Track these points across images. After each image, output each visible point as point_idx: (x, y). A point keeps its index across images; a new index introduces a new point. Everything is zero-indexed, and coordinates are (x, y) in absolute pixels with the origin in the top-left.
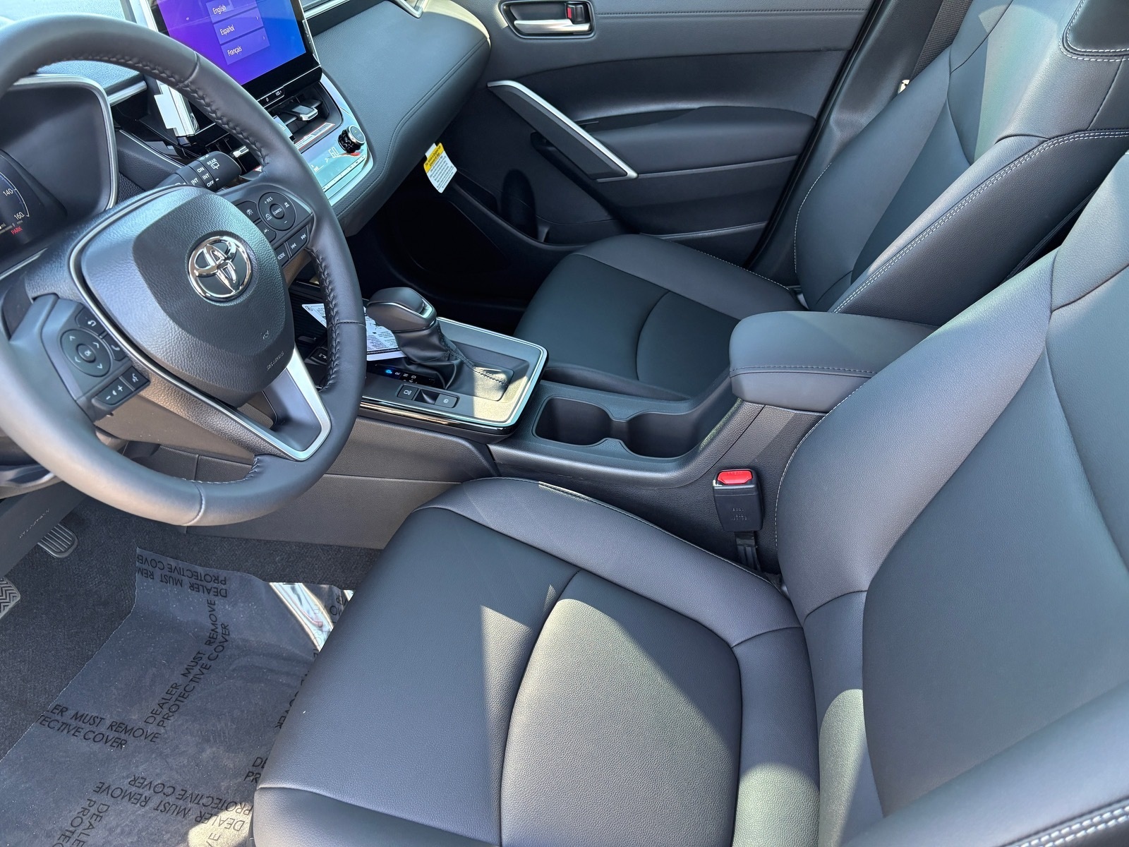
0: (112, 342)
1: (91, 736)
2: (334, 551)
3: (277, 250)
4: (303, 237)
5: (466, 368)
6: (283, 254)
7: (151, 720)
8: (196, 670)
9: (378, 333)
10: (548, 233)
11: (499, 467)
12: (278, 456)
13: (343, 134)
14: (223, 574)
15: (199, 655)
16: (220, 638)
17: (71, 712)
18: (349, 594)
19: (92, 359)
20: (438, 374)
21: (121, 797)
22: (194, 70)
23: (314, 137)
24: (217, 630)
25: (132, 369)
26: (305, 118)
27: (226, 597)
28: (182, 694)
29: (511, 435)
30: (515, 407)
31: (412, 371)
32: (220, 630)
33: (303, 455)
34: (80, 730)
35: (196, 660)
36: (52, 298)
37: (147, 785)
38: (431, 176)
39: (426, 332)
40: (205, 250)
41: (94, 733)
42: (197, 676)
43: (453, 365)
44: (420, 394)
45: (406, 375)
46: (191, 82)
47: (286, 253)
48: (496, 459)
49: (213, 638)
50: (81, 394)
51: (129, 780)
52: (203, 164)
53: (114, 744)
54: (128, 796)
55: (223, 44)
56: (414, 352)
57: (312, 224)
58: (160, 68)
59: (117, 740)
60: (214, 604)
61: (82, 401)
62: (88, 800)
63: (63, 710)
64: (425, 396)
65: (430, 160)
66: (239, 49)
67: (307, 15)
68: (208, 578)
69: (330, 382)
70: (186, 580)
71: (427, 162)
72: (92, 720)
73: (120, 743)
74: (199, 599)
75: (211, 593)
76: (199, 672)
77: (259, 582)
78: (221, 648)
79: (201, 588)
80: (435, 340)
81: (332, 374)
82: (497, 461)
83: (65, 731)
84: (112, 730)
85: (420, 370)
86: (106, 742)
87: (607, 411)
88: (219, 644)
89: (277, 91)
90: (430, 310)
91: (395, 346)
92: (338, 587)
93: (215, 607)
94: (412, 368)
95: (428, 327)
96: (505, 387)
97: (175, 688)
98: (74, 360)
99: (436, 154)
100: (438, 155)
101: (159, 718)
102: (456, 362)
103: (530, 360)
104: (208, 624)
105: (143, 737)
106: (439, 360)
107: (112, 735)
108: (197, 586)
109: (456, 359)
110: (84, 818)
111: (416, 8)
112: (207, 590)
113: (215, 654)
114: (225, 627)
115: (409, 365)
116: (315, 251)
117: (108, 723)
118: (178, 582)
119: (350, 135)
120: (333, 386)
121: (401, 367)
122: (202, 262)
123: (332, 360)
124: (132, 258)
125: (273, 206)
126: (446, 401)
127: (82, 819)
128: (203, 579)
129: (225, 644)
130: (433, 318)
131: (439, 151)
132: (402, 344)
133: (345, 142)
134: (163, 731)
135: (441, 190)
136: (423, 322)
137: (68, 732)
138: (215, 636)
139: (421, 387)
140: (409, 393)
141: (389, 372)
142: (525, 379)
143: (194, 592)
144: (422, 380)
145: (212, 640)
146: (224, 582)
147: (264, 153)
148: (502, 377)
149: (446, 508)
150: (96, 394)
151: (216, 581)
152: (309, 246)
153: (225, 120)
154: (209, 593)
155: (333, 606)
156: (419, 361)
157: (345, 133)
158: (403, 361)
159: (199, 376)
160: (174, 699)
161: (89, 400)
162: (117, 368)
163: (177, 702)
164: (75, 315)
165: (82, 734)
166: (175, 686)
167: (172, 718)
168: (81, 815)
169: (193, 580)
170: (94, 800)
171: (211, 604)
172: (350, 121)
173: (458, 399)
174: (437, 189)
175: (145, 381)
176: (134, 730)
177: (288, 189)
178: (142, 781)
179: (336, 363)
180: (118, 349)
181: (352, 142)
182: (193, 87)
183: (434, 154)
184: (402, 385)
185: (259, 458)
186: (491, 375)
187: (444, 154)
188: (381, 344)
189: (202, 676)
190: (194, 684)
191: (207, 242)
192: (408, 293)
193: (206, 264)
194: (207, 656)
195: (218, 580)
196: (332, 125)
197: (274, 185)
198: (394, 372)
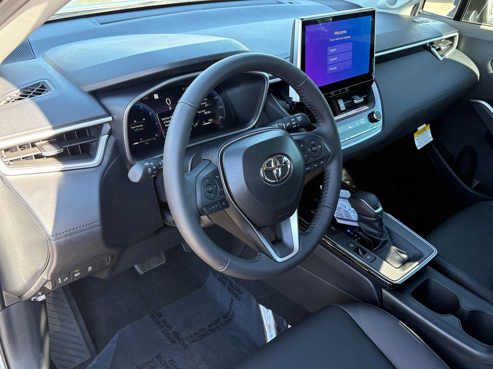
0: (221, 186)
1: (165, 332)
2: (292, 304)
3: (306, 165)
4: (322, 162)
5: (387, 244)
6: (309, 168)
7: (188, 339)
8: (214, 327)
9: (351, 210)
10: (478, 185)
11: (383, 302)
12: (269, 256)
13: (371, 113)
14: (242, 289)
15: (218, 321)
16: (229, 318)
17: (163, 318)
18: (289, 326)
19: (210, 192)
20: (372, 241)
21: (164, 365)
22: (302, 83)
23: (356, 112)
24: (230, 313)
25: (224, 200)
26: (356, 102)
27: (239, 300)
28: (204, 334)
29: (396, 289)
30: (404, 276)
31: (360, 235)
32: (231, 314)
33: (279, 260)
34: (162, 327)
35: (216, 322)
36: (209, 162)
37: (174, 366)
38: (416, 140)
39: (373, 219)
40: (272, 160)
41: (167, 332)
42: (214, 330)
43: (381, 241)
44: (358, 249)
45: (356, 236)
46: (299, 87)
47: (311, 168)
48: (383, 297)
49: (227, 315)
50: (201, 204)
51: (170, 360)
52: (295, 118)
53: (171, 341)
54: (166, 366)
55: (328, 65)
56: (364, 227)
57: (328, 158)
58: (288, 79)
59: (173, 340)
60: (233, 301)
61: (200, 207)
62: (152, 359)
63: (160, 315)
64: (360, 250)
65: (419, 132)
66: (335, 68)
67: (376, 55)
68: (235, 288)
69: (308, 231)
70: (227, 284)
71: (417, 132)
72: (168, 326)
73: (173, 342)
74: (229, 295)
75: (234, 295)
76: (215, 328)
77: (255, 302)
78: (228, 322)
79: (231, 291)
80: (377, 225)
81: (310, 228)
82: (384, 299)
83: (158, 325)
84: (173, 334)
85: (364, 236)
86: (169, 338)
87: (460, 299)
88: (228, 320)
89: (346, 89)
90: (380, 209)
91: (356, 219)
92: (286, 321)
93: (233, 302)
94: (360, 233)
95: (375, 217)
96: (404, 263)
97: (203, 330)
98: (204, 191)
99: (424, 129)
100: (425, 130)
101: (192, 340)
102: (383, 240)
103: (426, 253)
104: (228, 308)
105: (182, 344)
106: (375, 235)
107: (172, 336)
108: (230, 289)
109: (384, 238)
110: (147, 365)
111: (442, 56)
112: (233, 293)
113: (224, 324)
114: (233, 314)
115: (359, 231)
116: (326, 170)
117: (173, 330)
118: (224, 284)
119: (374, 115)
120: (308, 233)
121: (355, 231)
122: (269, 164)
123: (313, 221)
124: (242, 156)
125: (314, 145)
126: (369, 257)
127: (146, 365)
128: (233, 287)
129: (230, 321)
130: (381, 213)
131: (427, 128)
132: (360, 220)
133: (370, 117)
134: (190, 346)
135: (419, 148)
136: (374, 214)
137: (158, 326)
138: (228, 316)
139: (360, 245)
140: (352, 246)
141: (349, 231)
142: (417, 263)
143: (228, 291)
144: (362, 241)
145: (226, 317)
146: (241, 293)
147: (320, 121)
148: (405, 256)
149: (346, 311)
150: (206, 206)
151: (238, 291)
152: (324, 167)
153: (308, 104)
154: (233, 295)
155: (280, 329)
156: (365, 232)
157: (373, 113)
158: (358, 228)
159: (249, 211)
160: (200, 335)
161: (202, 208)
162: (218, 197)
163: (201, 337)
164: (213, 172)
165: (162, 330)
166: (203, 329)
167: (196, 342)
168: (147, 363)
169: (230, 286)
170: (154, 360)
171: (232, 300)
172: (378, 108)
173: (375, 259)
174: (417, 147)
175: (227, 205)
176: (181, 339)
177: (324, 140)
178: (174, 363)
179: (314, 223)
180: (222, 190)
181: (374, 118)
182: (300, 89)
183: (423, 129)
184: (350, 241)
185: (261, 253)
186: (399, 253)
187: (429, 130)
188: (350, 216)
189: (215, 331)
190: (210, 332)
191: (275, 157)
192: (373, 197)
193: (271, 166)
194: (221, 322)
195: (239, 291)
196: (368, 108)
197: (319, 136)
198: (351, 231)
